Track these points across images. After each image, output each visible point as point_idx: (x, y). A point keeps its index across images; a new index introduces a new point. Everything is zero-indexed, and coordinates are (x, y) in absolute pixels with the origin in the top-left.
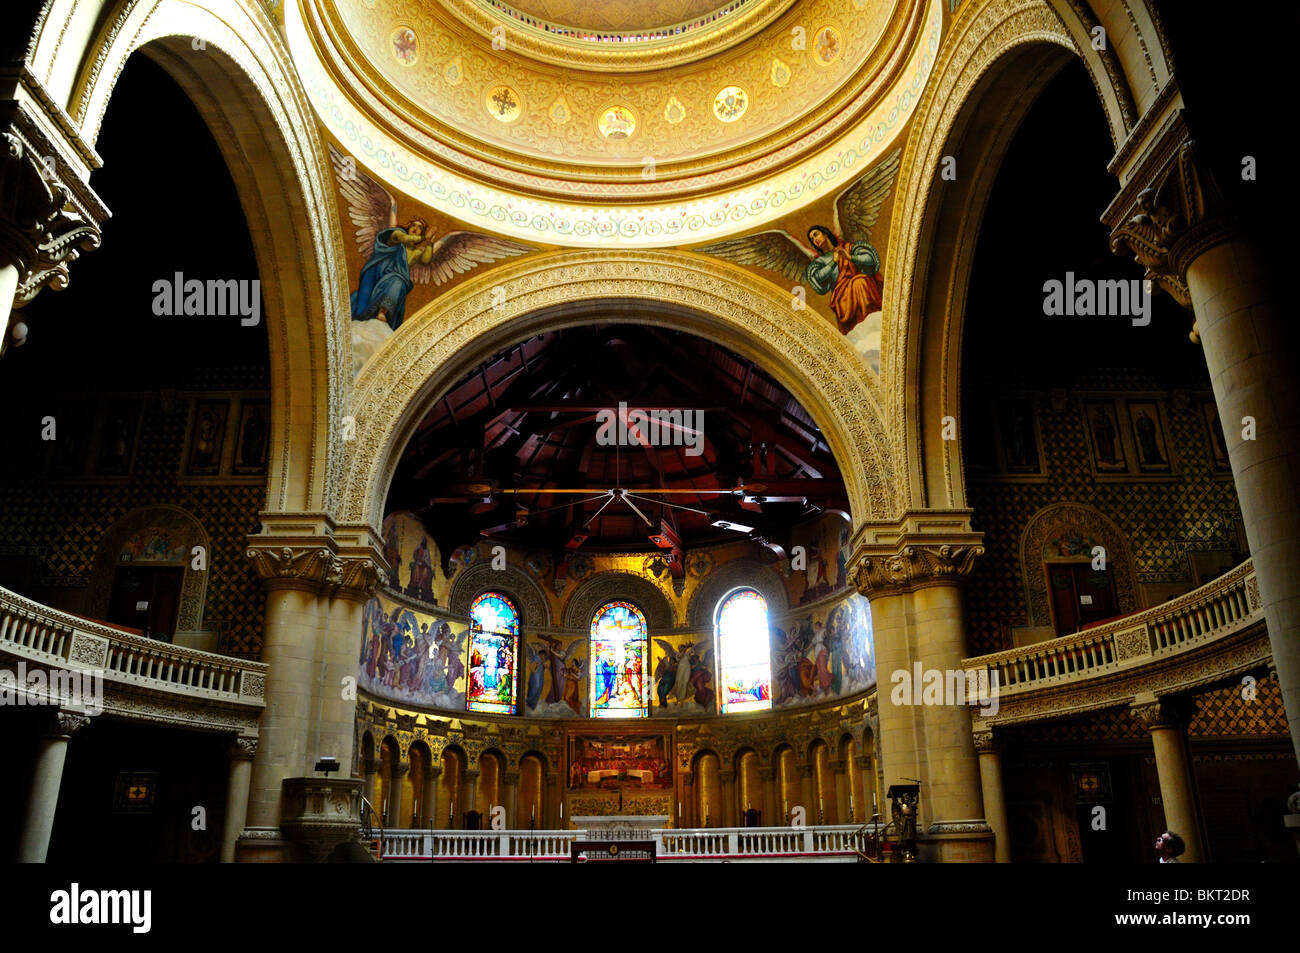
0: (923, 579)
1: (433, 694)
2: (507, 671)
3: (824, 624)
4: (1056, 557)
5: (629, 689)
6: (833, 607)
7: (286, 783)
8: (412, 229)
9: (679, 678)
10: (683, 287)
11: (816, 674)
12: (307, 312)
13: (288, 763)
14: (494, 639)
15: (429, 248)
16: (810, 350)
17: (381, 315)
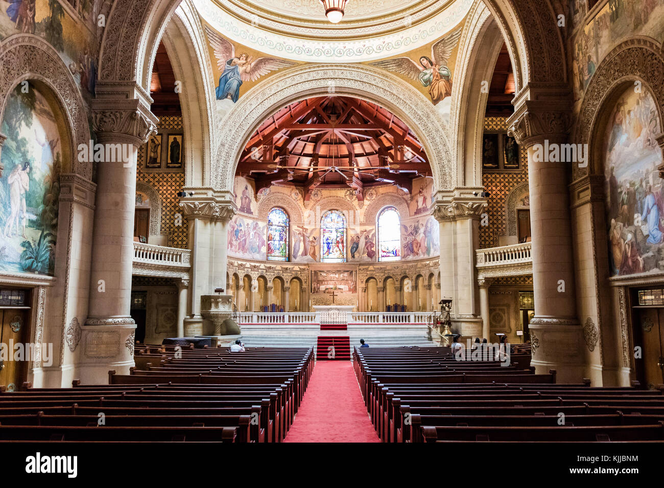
0: (461, 216)
1: (253, 254)
2: (284, 242)
3: (424, 225)
4: (522, 206)
5: (338, 250)
6: (428, 218)
7: (202, 297)
8: (241, 58)
9: (360, 245)
10: (363, 82)
11: (420, 246)
12: (198, 100)
13: (202, 288)
14: (278, 228)
15: (249, 65)
16: (419, 112)
17: (229, 97)
